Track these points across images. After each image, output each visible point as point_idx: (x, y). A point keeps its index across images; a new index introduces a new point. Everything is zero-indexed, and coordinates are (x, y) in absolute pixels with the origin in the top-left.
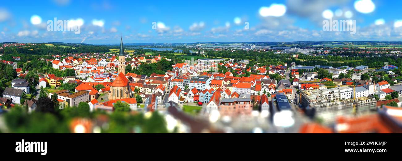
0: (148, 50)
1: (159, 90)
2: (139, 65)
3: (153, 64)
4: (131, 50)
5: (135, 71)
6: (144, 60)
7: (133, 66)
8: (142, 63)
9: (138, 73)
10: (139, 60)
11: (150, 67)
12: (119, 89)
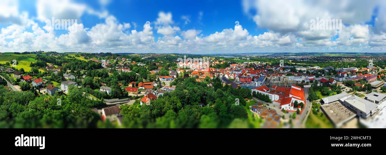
0: (222, 57)
1: (221, 73)
2: (215, 64)
3: (221, 64)
4: (213, 57)
5: (214, 67)
6: (218, 63)
7: (213, 65)
8: (217, 64)
9: (215, 68)
10: (216, 63)
11: (220, 66)
12: (207, 73)
